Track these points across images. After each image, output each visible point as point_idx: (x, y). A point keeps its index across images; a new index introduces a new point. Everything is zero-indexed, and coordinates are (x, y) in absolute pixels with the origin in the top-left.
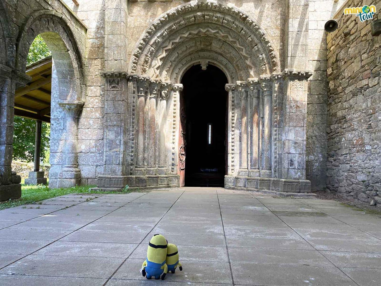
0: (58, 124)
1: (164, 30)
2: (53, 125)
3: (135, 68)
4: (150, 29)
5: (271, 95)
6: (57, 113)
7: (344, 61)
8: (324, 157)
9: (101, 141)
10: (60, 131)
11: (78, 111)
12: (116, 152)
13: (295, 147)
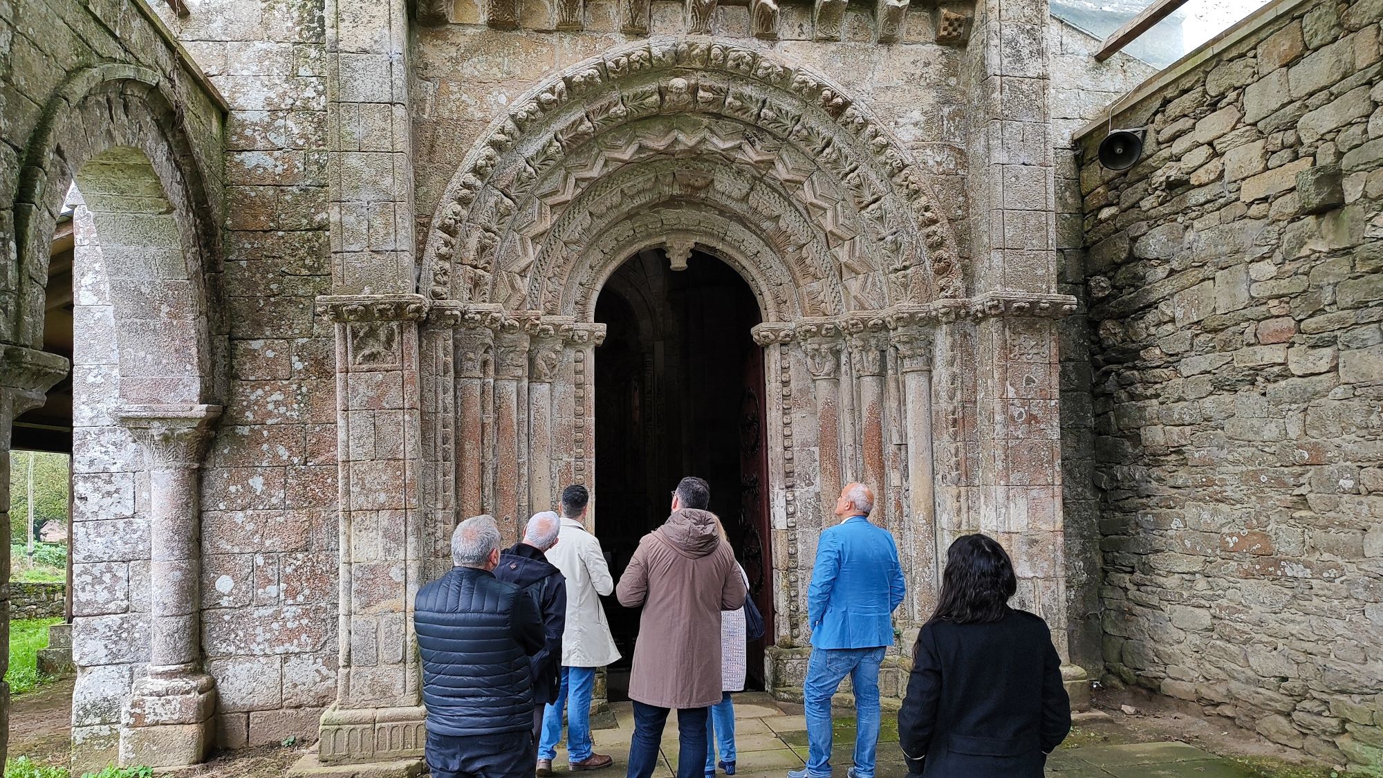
0: (109, 494)
1: (551, 135)
2: (86, 499)
3: (445, 278)
4: (502, 131)
5: (930, 371)
6: (103, 449)
7: (1167, 267)
8: (1090, 569)
9: (300, 556)
10: (121, 524)
11: (201, 442)
12: (393, 612)
13: (1031, 557)
